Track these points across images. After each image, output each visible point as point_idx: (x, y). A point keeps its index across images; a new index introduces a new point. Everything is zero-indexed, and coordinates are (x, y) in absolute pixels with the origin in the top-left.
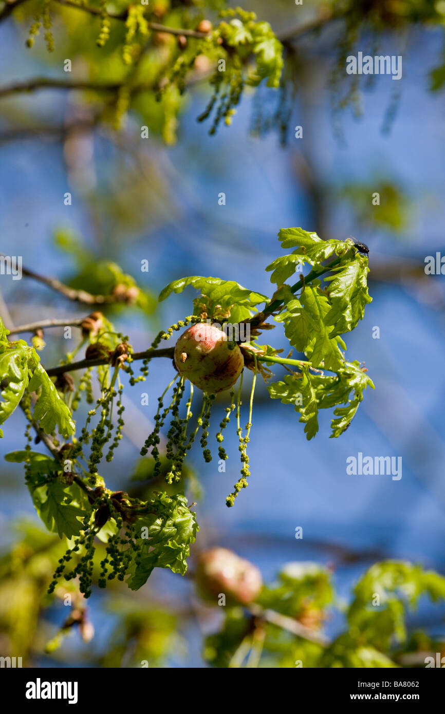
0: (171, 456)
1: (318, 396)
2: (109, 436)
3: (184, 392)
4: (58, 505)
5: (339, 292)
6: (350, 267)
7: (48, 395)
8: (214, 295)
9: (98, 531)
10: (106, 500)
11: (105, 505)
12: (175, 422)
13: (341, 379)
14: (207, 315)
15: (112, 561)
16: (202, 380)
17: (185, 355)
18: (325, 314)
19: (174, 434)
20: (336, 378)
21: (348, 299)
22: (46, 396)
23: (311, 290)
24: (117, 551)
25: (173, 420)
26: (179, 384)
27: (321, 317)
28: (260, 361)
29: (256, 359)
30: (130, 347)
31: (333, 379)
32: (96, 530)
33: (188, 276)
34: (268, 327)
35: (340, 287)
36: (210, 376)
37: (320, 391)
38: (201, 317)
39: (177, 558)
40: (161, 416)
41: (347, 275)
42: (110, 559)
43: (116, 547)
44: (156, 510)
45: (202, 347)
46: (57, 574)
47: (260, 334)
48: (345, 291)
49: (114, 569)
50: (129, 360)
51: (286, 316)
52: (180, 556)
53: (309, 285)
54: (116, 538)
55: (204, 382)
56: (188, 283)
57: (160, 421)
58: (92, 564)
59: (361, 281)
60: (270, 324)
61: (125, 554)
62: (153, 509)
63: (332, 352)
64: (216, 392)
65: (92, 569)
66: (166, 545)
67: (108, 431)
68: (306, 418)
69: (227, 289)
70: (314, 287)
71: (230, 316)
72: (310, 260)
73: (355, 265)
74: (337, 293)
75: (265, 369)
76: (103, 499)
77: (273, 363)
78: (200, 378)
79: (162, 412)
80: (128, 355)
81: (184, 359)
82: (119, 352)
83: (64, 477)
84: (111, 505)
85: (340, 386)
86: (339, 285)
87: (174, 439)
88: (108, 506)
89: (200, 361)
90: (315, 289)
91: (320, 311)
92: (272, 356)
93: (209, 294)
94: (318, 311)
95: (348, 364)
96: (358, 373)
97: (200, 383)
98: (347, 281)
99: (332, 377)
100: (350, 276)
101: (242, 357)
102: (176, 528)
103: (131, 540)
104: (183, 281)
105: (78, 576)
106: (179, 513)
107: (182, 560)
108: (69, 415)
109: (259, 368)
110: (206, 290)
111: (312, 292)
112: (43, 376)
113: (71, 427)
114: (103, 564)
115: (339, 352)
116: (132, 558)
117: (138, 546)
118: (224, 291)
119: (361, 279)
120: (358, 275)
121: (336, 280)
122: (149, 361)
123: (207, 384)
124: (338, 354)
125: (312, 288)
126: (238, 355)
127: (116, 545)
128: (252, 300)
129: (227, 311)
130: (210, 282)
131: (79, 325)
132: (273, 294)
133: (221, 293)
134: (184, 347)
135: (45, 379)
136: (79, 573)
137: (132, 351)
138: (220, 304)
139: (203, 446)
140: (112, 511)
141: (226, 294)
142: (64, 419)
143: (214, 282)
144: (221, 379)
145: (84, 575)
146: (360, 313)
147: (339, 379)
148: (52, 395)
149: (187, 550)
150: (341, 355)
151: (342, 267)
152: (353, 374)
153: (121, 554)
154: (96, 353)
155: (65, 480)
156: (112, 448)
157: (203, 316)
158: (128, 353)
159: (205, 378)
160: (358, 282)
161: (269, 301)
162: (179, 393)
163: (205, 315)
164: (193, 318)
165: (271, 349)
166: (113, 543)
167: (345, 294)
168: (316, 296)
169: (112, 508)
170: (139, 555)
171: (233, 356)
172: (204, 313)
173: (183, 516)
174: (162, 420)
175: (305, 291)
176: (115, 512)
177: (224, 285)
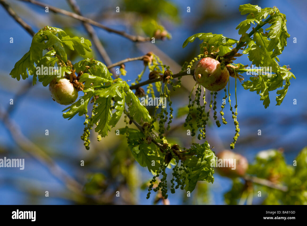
0: (199, 126)
1: (268, 85)
2: (167, 118)
3: (201, 92)
4: (146, 155)
5: (274, 35)
6: (277, 22)
7: (135, 103)
8: (210, 42)
9: (167, 166)
10: (169, 151)
11: (169, 152)
12: (199, 108)
13: (278, 75)
14: (207, 52)
15: (176, 180)
16: (210, 86)
17: (200, 75)
18: (267, 45)
19: (199, 115)
20: (276, 75)
21: (279, 38)
22: (135, 104)
23: (258, 34)
24: (178, 174)
25: (198, 107)
26: (198, 89)
27: (265, 46)
28: (237, 72)
29: (235, 72)
30: (171, 72)
31: (274, 75)
32: (166, 165)
33: (195, 34)
34: (239, 55)
35: (274, 33)
36: (214, 84)
37: (268, 83)
38: (205, 54)
39: (209, 175)
40: (191, 105)
41: (277, 26)
42: (175, 179)
43: (177, 172)
44: (195, 153)
45: (208, 70)
46: (150, 189)
47: (236, 59)
48: (277, 35)
49: (178, 183)
50: (171, 78)
51: (249, 50)
52: (210, 174)
53: (258, 32)
54: (176, 168)
55: (211, 87)
56: (196, 37)
57: (191, 108)
58: (166, 182)
59: (284, 28)
60: (240, 53)
61: (182, 176)
62: (193, 152)
63: (272, 63)
64: (218, 91)
65: (166, 184)
66: (202, 170)
67: (166, 116)
68: (263, 98)
69: (216, 38)
70: (260, 33)
71: (219, 51)
72: (257, 21)
73: (280, 20)
74: (273, 36)
75: (240, 76)
76: (168, 150)
77: (243, 72)
78: (209, 85)
79: (191, 103)
80: (170, 76)
81: (200, 77)
82: (166, 75)
83: (147, 141)
84: (172, 153)
85: (278, 79)
86: (273, 32)
87: (199, 117)
88: (171, 153)
89: (208, 77)
90: (260, 34)
91: (264, 43)
92: (243, 69)
93: (207, 42)
94: (263, 44)
95: (281, 68)
96: (286, 72)
97: (209, 87)
98: (277, 29)
99: (273, 75)
100: (278, 26)
101: (228, 72)
102: (206, 161)
103: (184, 168)
104: (194, 37)
105: (160, 189)
106: (206, 153)
107: (211, 176)
108: (147, 113)
109: (237, 76)
110: (206, 40)
111: (259, 35)
112: (132, 95)
113: (149, 118)
114: (172, 181)
115: (276, 63)
116: (186, 178)
117: (188, 171)
118: (215, 39)
119: (283, 27)
120: (282, 25)
121: (272, 29)
122: (181, 77)
123: (213, 88)
124: (275, 63)
125: (259, 33)
126: (226, 71)
127: (177, 171)
128: (229, 42)
129: (217, 49)
130: (208, 36)
131: (142, 60)
132: (240, 39)
133: (213, 40)
134: (199, 71)
135: (133, 96)
136: (161, 187)
137: (172, 73)
138: (213, 45)
139: (215, 119)
140: (173, 156)
141: (216, 40)
142: (145, 114)
143: (210, 36)
144: (219, 85)
145: (163, 188)
146: (284, 42)
147: (277, 76)
148: (138, 103)
149: (213, 171)
150: (277, 64)
151: (274, 22)
152: (284, 73)
153: (180, 176)
154: (154, 76)
155: (147, 142)
156: (169, 123)
157: (206, 53)
158: (170, 75)
159: (211, 85)
160: (282, 28)
161: (238, 42)
162: (199, 93)
163: (207, 53)
164: (201, 56)
165: (242, 65)
166: (175, 170)
167: (277, 36)
168: (261, 37)
169: (173, 154)
170: (189, 175)
171: (224, 72)
172: (206, 52)
173: (209, 154)
174: (192, 107)
175: (256, 35)
176: (175, 156)
177: (215, 37)
